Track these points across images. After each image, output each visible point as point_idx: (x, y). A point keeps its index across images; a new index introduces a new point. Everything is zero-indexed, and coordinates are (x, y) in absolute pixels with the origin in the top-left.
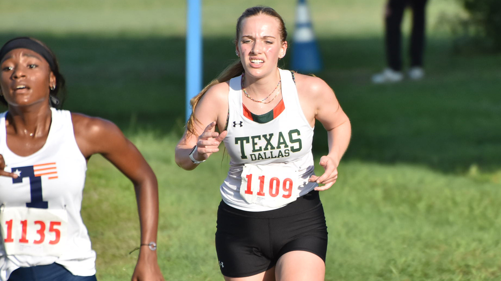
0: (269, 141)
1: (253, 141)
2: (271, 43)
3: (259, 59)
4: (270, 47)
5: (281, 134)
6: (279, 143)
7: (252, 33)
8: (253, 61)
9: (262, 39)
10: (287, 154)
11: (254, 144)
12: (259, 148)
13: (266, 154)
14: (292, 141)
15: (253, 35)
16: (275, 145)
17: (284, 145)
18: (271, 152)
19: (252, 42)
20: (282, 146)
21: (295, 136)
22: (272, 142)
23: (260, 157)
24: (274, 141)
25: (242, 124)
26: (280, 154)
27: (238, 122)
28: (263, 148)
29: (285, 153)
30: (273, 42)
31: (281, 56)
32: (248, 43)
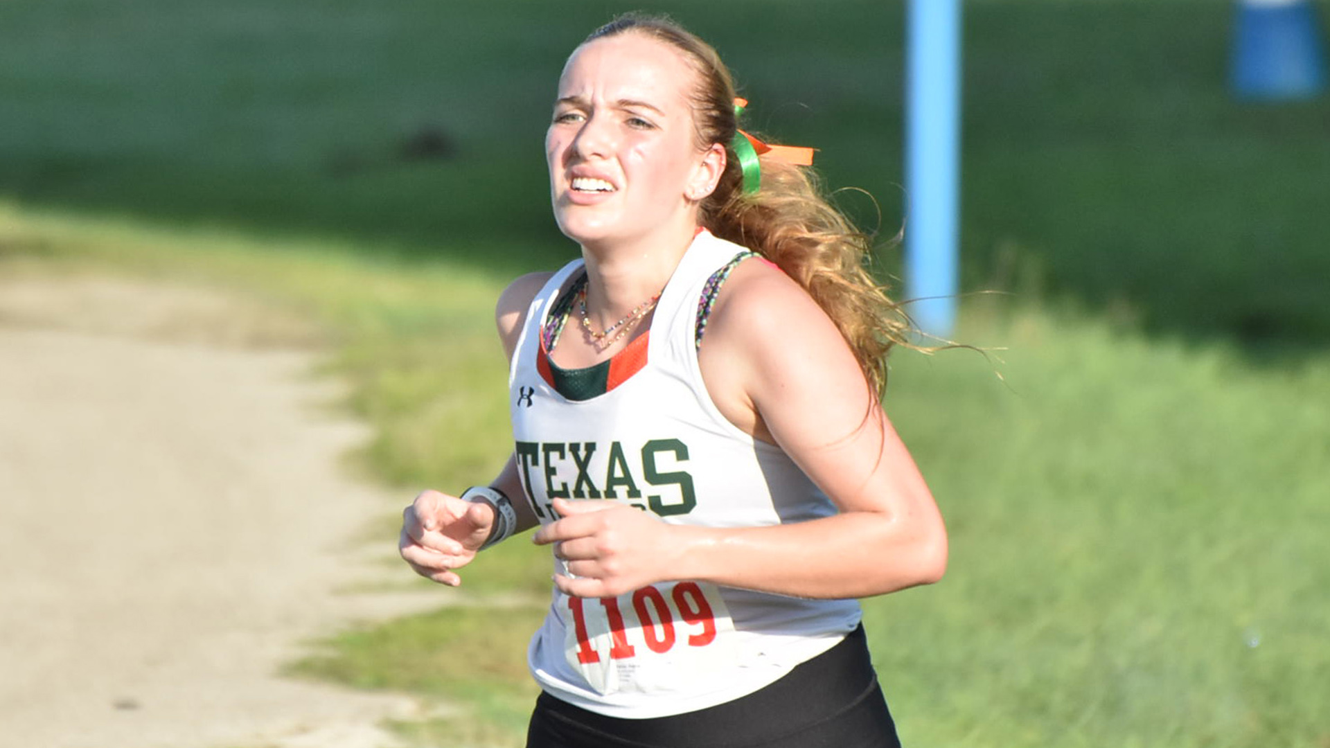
0: (583, 465)
1: (547, 460)
2: (648, 126)
3: (598, 178)
6: (612, 480)
7: (583, 88)
8: (579, 183)
9: (615, 111)
11: (550, 472)
12: (561, 488)
14: (653, 476)
15: (587, 97)
16: (600, 483)
19: (581, 117)
20: (621, 491)
22: (591, 471)
24: (598, 472)
25: (531, 398)
28: (571, 487)
30: (654, 123)
31: (694, 192)
32: (571, 121)
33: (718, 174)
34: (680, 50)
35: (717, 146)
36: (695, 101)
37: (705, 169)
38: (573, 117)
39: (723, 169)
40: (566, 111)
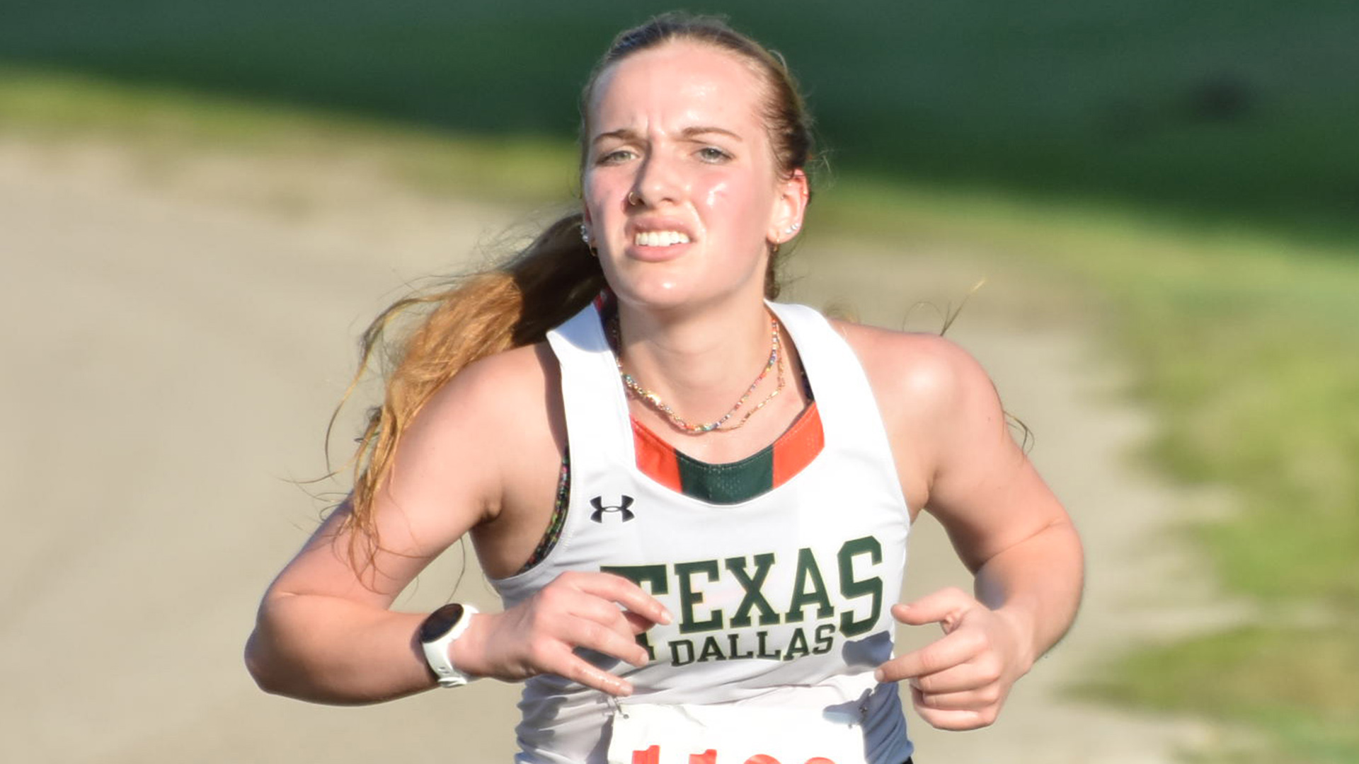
1: (685, 584)
2: (725, 156)
3: (670, 228)
4: (719, 176)
5: (807, 560)
6: (800, 598)
7: (633, 119)
8: (644, 238)
9: (681, 143)
10: (823, 646)
11: (690, 599)
12: (708, 618)
13: (738, 641)
14: (850, 588)
15: (641, 127)
16: (781, 604)
17: (817, 606)
18: (762, 635)
19: (638, 156)
20: (810, 610)
21: (863, 567)
23: (712, 651)
25: (630, 508)
26: (798, 646)
27: (612, 500)
28: (729, 613)
29: (819, 639)
30: (730, 153)
31: (778, 234)
32: (620, 161)
33: (801, 207)
34: (744, 58)
35: (798, 172)
36: (768, 119)
37: (785, 201)
38: (622, 155)
39: (805, 199)
40: (612, 149)
